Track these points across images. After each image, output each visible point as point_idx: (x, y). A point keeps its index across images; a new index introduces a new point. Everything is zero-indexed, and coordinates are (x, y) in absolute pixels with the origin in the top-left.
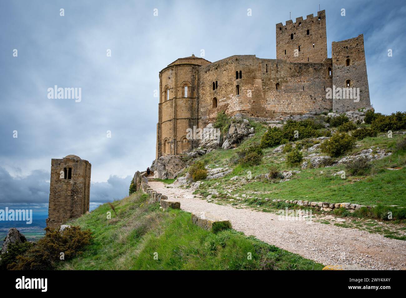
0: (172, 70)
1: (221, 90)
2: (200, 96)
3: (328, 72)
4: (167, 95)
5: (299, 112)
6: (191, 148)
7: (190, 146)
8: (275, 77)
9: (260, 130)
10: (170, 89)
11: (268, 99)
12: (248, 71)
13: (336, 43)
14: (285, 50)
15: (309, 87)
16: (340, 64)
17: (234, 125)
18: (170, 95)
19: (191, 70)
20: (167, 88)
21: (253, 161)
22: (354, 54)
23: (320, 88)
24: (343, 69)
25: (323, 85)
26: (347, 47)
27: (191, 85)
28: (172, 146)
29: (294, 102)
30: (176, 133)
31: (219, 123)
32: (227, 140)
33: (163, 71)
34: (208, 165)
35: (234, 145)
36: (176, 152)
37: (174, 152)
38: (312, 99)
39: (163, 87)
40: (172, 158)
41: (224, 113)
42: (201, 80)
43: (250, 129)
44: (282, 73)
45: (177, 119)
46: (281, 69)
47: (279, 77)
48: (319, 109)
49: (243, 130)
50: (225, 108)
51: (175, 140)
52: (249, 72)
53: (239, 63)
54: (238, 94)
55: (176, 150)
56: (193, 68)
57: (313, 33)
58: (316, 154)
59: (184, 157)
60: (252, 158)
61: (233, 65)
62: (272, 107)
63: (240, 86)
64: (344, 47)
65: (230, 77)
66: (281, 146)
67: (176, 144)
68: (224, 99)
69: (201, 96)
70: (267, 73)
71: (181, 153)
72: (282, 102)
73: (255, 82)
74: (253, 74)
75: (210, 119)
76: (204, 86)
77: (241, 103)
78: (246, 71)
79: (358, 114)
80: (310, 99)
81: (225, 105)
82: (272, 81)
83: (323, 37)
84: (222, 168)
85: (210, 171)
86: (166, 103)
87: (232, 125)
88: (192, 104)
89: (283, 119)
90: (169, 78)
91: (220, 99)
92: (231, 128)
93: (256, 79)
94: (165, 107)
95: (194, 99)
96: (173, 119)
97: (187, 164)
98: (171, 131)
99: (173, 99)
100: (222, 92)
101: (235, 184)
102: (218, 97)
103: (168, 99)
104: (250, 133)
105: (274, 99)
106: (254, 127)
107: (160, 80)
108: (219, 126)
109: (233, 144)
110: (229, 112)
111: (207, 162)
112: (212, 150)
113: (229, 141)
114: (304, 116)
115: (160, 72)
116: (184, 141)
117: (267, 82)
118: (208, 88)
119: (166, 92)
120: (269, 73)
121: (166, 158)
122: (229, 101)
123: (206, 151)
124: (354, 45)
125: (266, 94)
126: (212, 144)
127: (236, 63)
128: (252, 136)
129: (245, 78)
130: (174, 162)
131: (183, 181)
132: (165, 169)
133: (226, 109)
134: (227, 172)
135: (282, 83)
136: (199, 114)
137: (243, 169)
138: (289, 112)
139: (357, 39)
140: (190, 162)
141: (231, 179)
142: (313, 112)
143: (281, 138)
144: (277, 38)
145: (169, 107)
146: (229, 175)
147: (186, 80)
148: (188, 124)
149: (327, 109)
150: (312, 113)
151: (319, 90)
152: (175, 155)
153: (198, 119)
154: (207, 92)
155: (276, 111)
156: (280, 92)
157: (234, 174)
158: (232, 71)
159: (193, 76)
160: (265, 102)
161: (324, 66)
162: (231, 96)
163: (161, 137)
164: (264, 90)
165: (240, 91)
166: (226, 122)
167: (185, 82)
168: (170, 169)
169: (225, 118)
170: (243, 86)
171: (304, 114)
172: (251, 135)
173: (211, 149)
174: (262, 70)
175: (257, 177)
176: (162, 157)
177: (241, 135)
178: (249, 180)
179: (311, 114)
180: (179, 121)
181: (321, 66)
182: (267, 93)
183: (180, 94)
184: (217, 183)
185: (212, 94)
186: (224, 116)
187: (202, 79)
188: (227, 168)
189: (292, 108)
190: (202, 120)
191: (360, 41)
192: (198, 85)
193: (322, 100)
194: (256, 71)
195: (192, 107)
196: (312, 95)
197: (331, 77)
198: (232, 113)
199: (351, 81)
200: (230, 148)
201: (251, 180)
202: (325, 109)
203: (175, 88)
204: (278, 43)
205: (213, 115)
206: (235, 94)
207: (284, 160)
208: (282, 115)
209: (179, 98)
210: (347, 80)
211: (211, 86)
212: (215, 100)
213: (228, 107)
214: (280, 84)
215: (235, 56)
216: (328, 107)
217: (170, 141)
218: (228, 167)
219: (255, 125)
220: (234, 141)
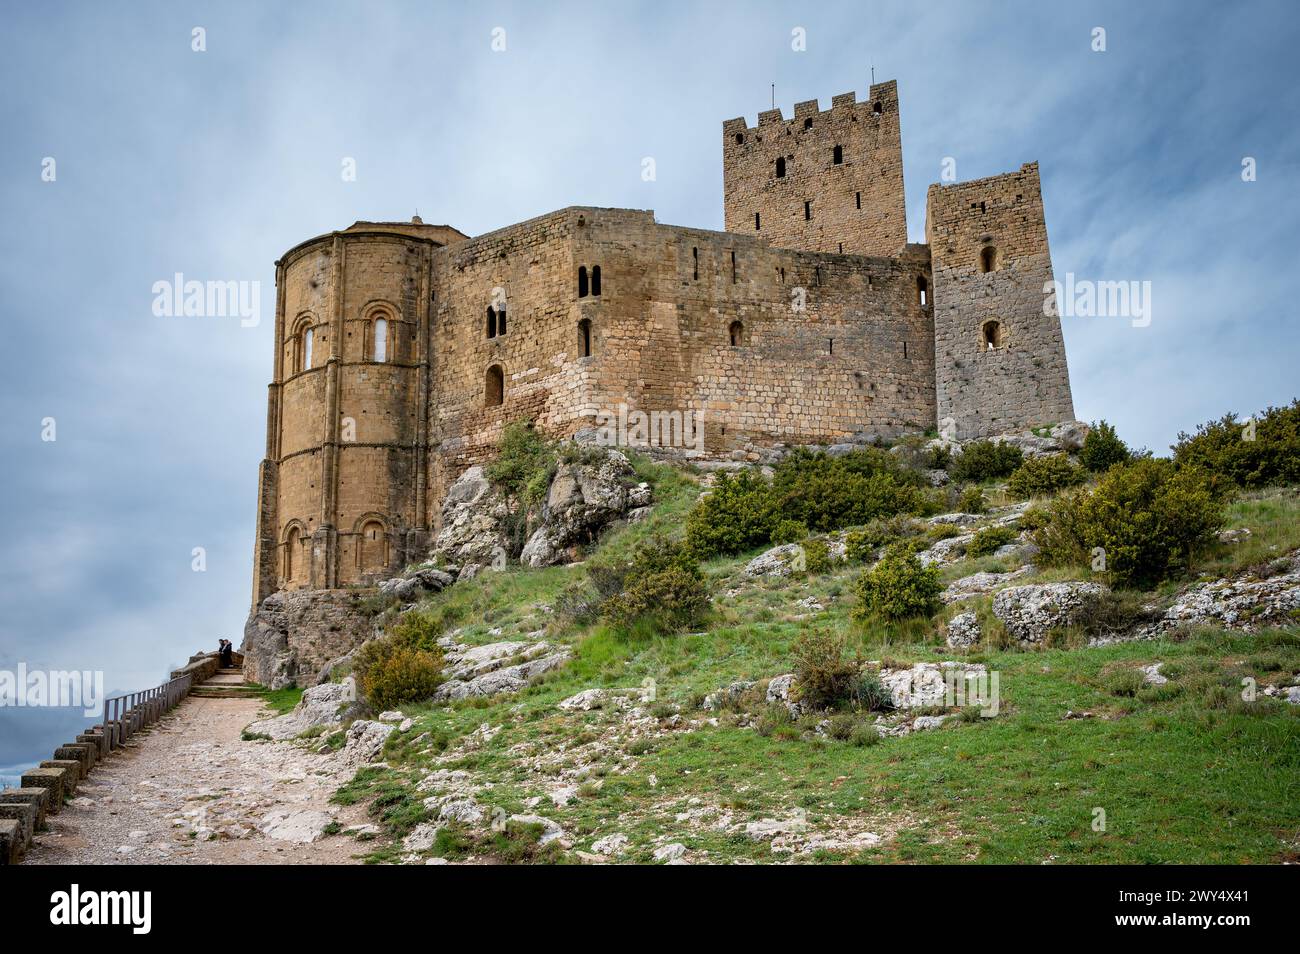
0: (327, 254)
1: (518, 337)
2: (436, 360)
3: (915, 292)
4: (302, 349)
5: (817, 432)
6: (397, 562)
7: (392, 553)
8: (726, 298)
9: (672, 491)
10: (316, 327)
11: (701, 378)
12: (625, 268)
13: (944, 188)
14: (758, 215)
15: (850, 344)
16: (961, 263)
17: (572, 469)
18: (314, 352)
19: (402, 260)
20: (304, 326)
21: (675, 609)
22: (1010, 232)
23: (891, 347)
24: (971, 284)
25: (899, 340)
26: (983, 203)
27: (400, 317)
28: (317, 551)
29: (798, 396)
30: (336, 502)
31: (510, 463)
32: (541, 532)
33: (291, 260)
34: (457, 631)
35: (571, 552)
36: (333, 576)
37: (327, 575)
38: (860, 386)
39: (290, 319)
40: (314, 600)
41: (530, 427)
42: (442, 297)
43: (634, 487)
44: (754, 286)
45: (340, 446)
46: (750, 271)
47: (741, 300)
48: (889, 424)
49: (606, 490)
50: (536, 408)
51: (330, 527)
52: (629, 273)
53: (591, 236)
54: (587, 354)
55: (332, 568)
56: (411, 251)
57: (856, 158)
58: (991, 576)
59: (364, 599)
60: (668, 596)
61: (568, 242)
62: (715, 410)
63: (594, 322)
64: (974, 206)
65: (555, 289)
66: (776, 549)
67: (334, 545)
68: (531, 371)
69: (441, 360)
70: (699, 281)
71: (356, 581)
72: (754, 394)
73: (654, 311)
74: (645, 280)
75: (473, 450)
76: (453, 320)
77: (599, 387)
78: (617, 267)
79: (1033, 444)
80: (856, 386)
81: (535, 396)
82: (716, 311)
83: (892, 171)
84: (516, 645)
85: (456, 657)
86: (298, 384)
87: (564, 470)
88: (405, 388)
89: (756, 457)
90: (315, 286)
91: (514, 372)
92: (558, 485)
93: (656, 300)
94: (294, 398)
95: (411, 372)
96: (325, 444)
97: (376, 626)
98: (316, 493)
99: (326, 367)
100: (523, 347)
101: (591, 739)
102: (507, 366)
103: (309, 367)
104: (634, 506)
105: (723, 380)
106: (649, 480)
107: (279, 291)
108: (509, 474)
109: (566, 547)
110: (549, 423)
111: (456, 617)
112: (481, 569)
113: (551, 534)
114: (834, 447)
115: (277, 263)
116: (369, 532)
117: (698, 314)
118: (469, 329)
119: (299, 339)
120: (703, 280)
121: (291, 601)
122: (551, 382)
123: (455, 574)
124: (1008, 200)
125: (694, 360)
126: (481, 545)
127: (577, 235)
128: (642, 516)
129: (615, 295)
130: (324, 617)
131: (325, 706)
132: (284, 644)
133: (539, 413)
134: (542, 664)
135: (754, 323)
136: (433, 430)
137: (622, 650)
138: (780, 431)
139: (1019, 179)
140: (390, 618)
141: (566, 705)
142: (866, 435)
143: (775, 517)
144: (727, 170)
145: (311, 397)
146: (553, 680)
147: (383, 293)
148: (385, 469)
149: (915, 426)
150: (862, 437)
151: (885, 355)
152: (327, 587)
153: (427, 448)
154: (465, 347)
155: (730, 426)
156: (744, 356)
157: (576, 673)
158: (565, 267)
159: (412, 280)
160: (692, 392)
161: (901, 270)
162: (557, 360)
163: (275, 516)
164: (685, 346)
165: (592, 343)
166: (538, 459)
167: (377, 301)
168: (306, 646)
169: (533, 444)
170: (605, 325)
171: (836, 443)
172: (638, 511)
173: (476, 566)
174: (677, 269)
175: (721, 696)
176: (277, 596)
177: (600, 509)
178: (675, 717)
179: (860, 442)
180: (348, 455)
181: (893, 269)
182: (697, 355)
183: (356, 349)
184: (484, 727)
185: (484, 351)
186: (530, 439)
187: (446, 294)
188: (541, 645)
189: (790, 416)
190: (445, 453)
191: (1028, 187)
192: (431, 318)
193: (899, 391)
194: (655, 269)
195: (404, 400)
196: (863, 373)
197: (928, 312)
198: (563, 426)
199: (1002, 325)
200: (554, 564)
201: (684, 713)
202: (907, 424)
203: (336, 323)
204: (732, 188)
205: (485, 434)
206: (575, 352)
207: (819, 606)
208: (754, 440)
209: (350, 364)
210: (988, 323)
211: (480, 321)
212: (496, 375)
213: (546, 405)
214: (744, 325)
215: (574, 208)
216: (919, 420)
217: (309, 533)
218: (547, 637)
219: (653, 475)
220: (570, 533)
